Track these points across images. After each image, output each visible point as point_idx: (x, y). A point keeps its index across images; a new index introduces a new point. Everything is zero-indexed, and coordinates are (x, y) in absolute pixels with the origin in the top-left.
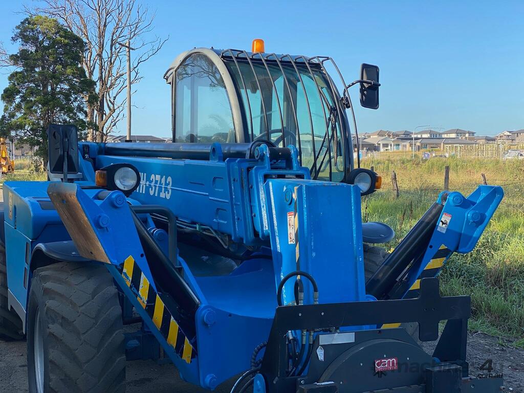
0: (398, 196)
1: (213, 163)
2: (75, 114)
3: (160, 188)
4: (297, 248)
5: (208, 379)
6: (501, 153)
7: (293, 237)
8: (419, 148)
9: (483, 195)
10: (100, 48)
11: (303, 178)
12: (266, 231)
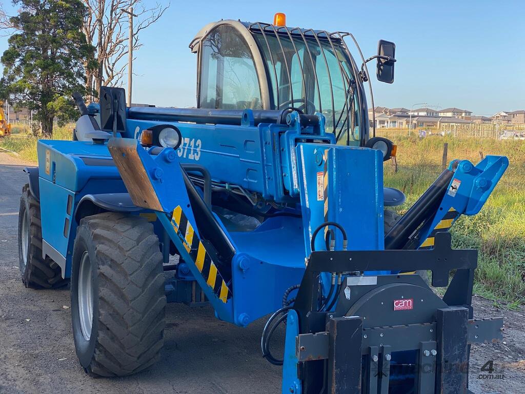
0: (396, 171)
1: (244, 127)
2: (74, 79)
3: (189, 150)
4: (326, 205)
5: (241, 318)
6: (497, 134)
7: (322, 194)
8: (415, 126)
9: (490, 164)
10: (100, 13)
11: (329, 143)
12: (296, 189)
